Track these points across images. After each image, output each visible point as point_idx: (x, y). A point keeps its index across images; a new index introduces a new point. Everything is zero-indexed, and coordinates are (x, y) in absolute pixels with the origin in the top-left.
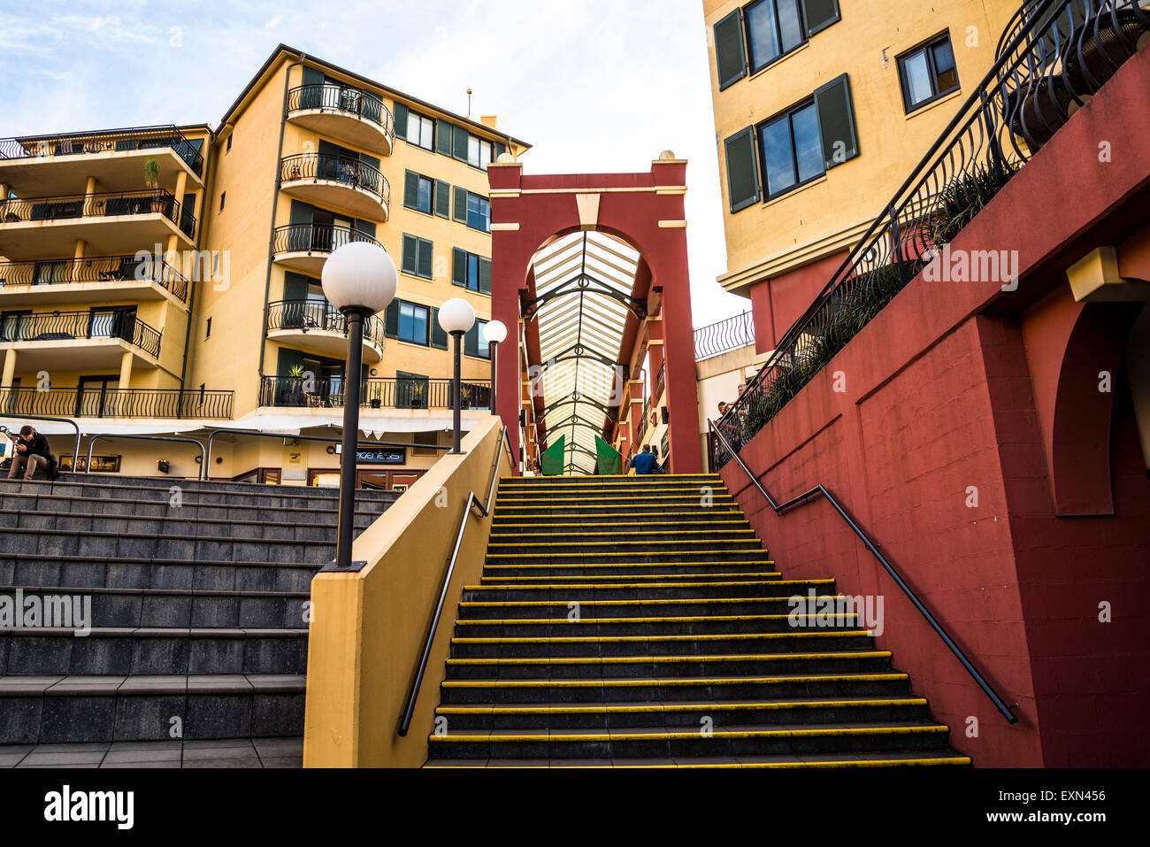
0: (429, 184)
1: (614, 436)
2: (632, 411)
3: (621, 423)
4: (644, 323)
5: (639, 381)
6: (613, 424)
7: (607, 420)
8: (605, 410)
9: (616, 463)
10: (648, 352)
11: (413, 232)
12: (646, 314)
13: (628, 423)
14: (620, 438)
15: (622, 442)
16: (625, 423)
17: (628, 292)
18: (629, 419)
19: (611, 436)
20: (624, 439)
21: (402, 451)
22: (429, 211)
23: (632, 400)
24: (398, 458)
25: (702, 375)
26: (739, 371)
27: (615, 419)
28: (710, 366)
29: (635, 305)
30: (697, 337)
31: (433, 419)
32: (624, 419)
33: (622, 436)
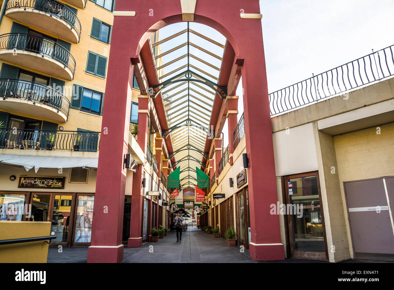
0: (108, 28)
1: (207, 165)
2: (216, 154)
3: (210, 160)
4: (225, 101)
5: (220, 139)
6: (206, 161)
7: (204, 158)
8: (203, 153)
9: (207, 182)
10: (227, 119)
11: (95, 51)
12: (227, 94)
13: (213, 160)
14: (210, 167)
15: (210, 169)
16: (212, 160)
17: (216, 82)
18: (214, 157)
19: (206, 165)
20: (211, 167)
21: (62, 180)
22: (106, 41)
23: (216, 149)
24: (60, 184)
25: (276, 129)
26: (311, 124)
27: (207, 158)
28: (283, 121)
29: (220, 90)
30: (271, 98)
31: (85, 158)
32: (211, 158)
33: (210, 166)
